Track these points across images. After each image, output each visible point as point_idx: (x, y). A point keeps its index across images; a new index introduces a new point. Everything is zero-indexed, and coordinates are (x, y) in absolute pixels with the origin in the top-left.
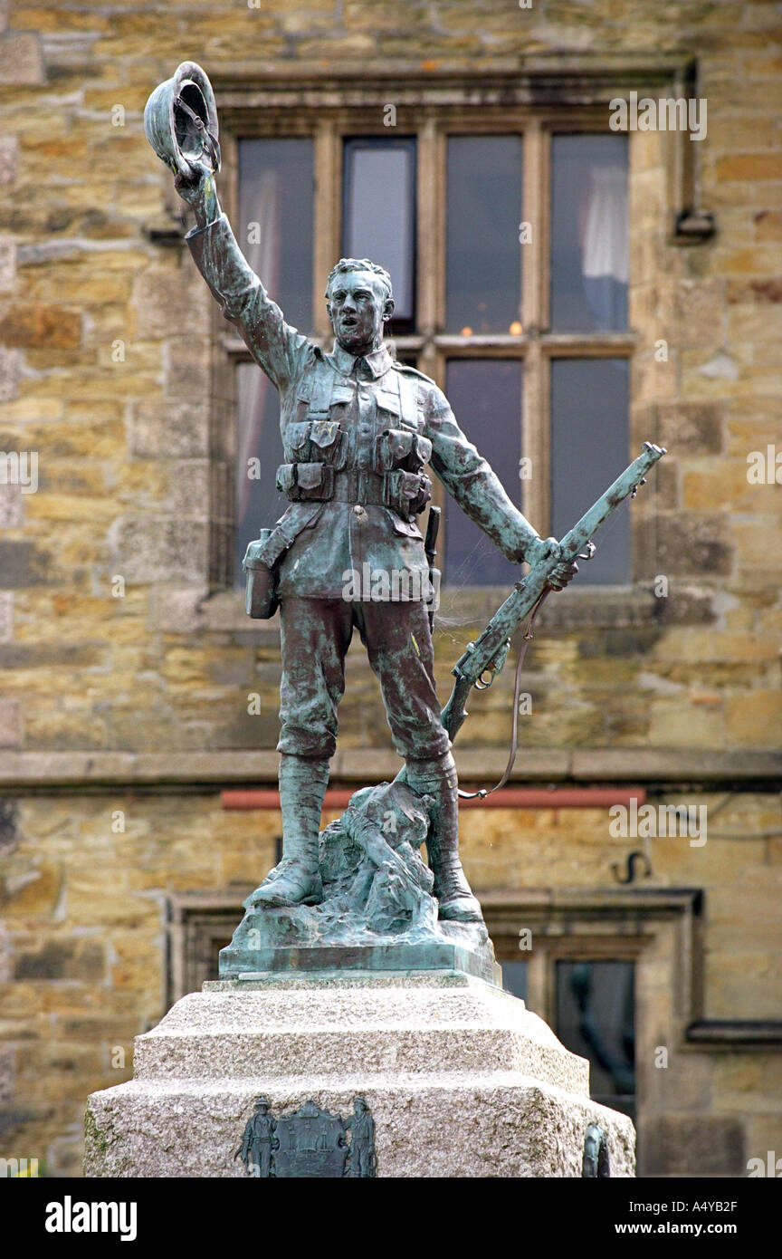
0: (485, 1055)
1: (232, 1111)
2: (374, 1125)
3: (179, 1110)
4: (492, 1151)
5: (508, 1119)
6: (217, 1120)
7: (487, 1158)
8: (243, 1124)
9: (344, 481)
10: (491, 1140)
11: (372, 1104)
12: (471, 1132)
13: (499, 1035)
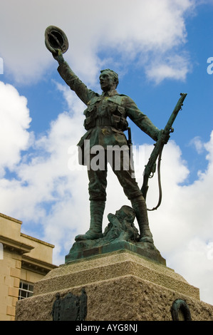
0: (123, 270)
1: (50, 300)
2: (87, 297)
3: (36, 301)
4: (118, 300)
5: (122, 288)
6: (45, 303)
7: (117, 303)
8: (52, 303)
9: (98, 121)
10: (118, 296)
11: (87, 290)
12: (112, 295)
13: (127, 263)
